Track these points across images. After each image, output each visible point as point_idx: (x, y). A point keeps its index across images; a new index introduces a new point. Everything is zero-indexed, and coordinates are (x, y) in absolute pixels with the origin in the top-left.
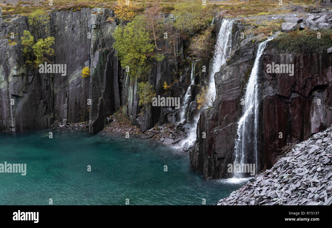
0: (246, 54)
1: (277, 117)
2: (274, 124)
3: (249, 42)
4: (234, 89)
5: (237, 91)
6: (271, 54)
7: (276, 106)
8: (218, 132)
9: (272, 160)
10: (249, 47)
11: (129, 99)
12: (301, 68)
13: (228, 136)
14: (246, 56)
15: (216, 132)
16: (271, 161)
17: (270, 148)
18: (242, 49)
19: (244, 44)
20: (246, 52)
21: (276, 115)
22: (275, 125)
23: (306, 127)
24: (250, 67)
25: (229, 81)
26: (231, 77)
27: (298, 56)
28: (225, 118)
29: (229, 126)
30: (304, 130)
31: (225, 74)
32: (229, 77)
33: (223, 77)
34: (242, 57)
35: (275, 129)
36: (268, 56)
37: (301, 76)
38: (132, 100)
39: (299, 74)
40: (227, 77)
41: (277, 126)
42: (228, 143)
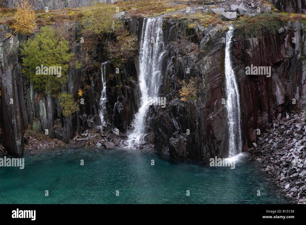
0: (217, 43)
1: (251, 96)
2: (249, 102)
3: (217, 32)
4: (216, 76)
5: (218, 78)
6: (239, 40)
7: (249, 86)
8: (214, 118)
9: (251, 135)
10: (218, 37)
11: (41, 114)
12: (264, 49)
13: (222, 120)
14: (217, 45)
15: (212, 118)
16: (250, 137)
17: (248, 125)
18: (213, 40)
19: (214, 35)
20: (217, 42)
21: (250, 94)
22: (251, 103)
23: (271, 101)
24: (222, 54)
25: (211, 70)
26: (211, 66)
27: (261, 38)
28: (215, 104)
29: (221, 110)
30: (270, 103)
31: (206, 64)
32: (210, 67)
33: (205, 67)
34: (214, 47)
35: (251, 107)
36: (237, 42)
37: (265, 56)
38: (45, 113)
39: (263, 54)
40: (209, 66)
41: (252, 104)
42: (223, 126)
